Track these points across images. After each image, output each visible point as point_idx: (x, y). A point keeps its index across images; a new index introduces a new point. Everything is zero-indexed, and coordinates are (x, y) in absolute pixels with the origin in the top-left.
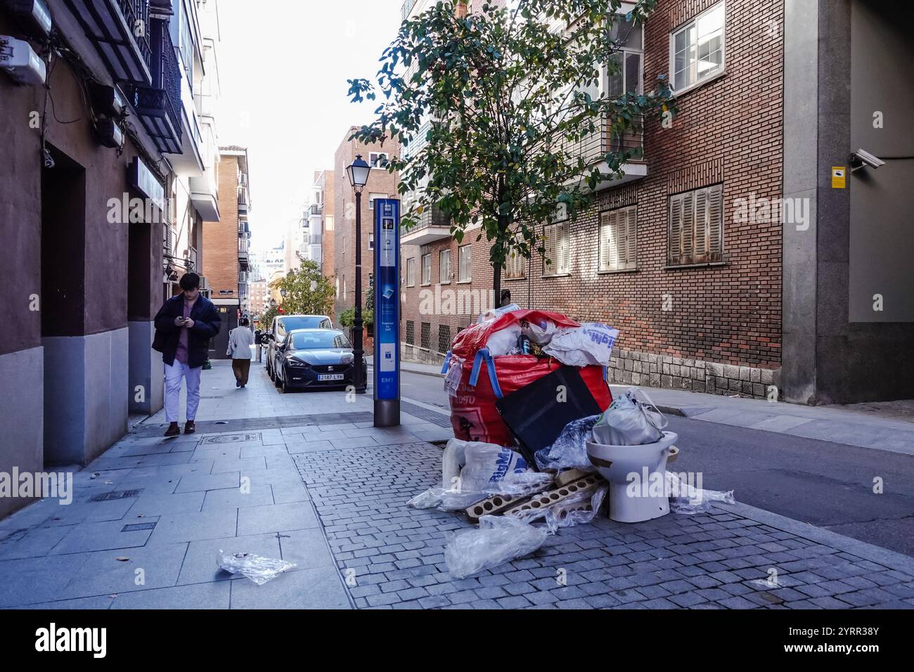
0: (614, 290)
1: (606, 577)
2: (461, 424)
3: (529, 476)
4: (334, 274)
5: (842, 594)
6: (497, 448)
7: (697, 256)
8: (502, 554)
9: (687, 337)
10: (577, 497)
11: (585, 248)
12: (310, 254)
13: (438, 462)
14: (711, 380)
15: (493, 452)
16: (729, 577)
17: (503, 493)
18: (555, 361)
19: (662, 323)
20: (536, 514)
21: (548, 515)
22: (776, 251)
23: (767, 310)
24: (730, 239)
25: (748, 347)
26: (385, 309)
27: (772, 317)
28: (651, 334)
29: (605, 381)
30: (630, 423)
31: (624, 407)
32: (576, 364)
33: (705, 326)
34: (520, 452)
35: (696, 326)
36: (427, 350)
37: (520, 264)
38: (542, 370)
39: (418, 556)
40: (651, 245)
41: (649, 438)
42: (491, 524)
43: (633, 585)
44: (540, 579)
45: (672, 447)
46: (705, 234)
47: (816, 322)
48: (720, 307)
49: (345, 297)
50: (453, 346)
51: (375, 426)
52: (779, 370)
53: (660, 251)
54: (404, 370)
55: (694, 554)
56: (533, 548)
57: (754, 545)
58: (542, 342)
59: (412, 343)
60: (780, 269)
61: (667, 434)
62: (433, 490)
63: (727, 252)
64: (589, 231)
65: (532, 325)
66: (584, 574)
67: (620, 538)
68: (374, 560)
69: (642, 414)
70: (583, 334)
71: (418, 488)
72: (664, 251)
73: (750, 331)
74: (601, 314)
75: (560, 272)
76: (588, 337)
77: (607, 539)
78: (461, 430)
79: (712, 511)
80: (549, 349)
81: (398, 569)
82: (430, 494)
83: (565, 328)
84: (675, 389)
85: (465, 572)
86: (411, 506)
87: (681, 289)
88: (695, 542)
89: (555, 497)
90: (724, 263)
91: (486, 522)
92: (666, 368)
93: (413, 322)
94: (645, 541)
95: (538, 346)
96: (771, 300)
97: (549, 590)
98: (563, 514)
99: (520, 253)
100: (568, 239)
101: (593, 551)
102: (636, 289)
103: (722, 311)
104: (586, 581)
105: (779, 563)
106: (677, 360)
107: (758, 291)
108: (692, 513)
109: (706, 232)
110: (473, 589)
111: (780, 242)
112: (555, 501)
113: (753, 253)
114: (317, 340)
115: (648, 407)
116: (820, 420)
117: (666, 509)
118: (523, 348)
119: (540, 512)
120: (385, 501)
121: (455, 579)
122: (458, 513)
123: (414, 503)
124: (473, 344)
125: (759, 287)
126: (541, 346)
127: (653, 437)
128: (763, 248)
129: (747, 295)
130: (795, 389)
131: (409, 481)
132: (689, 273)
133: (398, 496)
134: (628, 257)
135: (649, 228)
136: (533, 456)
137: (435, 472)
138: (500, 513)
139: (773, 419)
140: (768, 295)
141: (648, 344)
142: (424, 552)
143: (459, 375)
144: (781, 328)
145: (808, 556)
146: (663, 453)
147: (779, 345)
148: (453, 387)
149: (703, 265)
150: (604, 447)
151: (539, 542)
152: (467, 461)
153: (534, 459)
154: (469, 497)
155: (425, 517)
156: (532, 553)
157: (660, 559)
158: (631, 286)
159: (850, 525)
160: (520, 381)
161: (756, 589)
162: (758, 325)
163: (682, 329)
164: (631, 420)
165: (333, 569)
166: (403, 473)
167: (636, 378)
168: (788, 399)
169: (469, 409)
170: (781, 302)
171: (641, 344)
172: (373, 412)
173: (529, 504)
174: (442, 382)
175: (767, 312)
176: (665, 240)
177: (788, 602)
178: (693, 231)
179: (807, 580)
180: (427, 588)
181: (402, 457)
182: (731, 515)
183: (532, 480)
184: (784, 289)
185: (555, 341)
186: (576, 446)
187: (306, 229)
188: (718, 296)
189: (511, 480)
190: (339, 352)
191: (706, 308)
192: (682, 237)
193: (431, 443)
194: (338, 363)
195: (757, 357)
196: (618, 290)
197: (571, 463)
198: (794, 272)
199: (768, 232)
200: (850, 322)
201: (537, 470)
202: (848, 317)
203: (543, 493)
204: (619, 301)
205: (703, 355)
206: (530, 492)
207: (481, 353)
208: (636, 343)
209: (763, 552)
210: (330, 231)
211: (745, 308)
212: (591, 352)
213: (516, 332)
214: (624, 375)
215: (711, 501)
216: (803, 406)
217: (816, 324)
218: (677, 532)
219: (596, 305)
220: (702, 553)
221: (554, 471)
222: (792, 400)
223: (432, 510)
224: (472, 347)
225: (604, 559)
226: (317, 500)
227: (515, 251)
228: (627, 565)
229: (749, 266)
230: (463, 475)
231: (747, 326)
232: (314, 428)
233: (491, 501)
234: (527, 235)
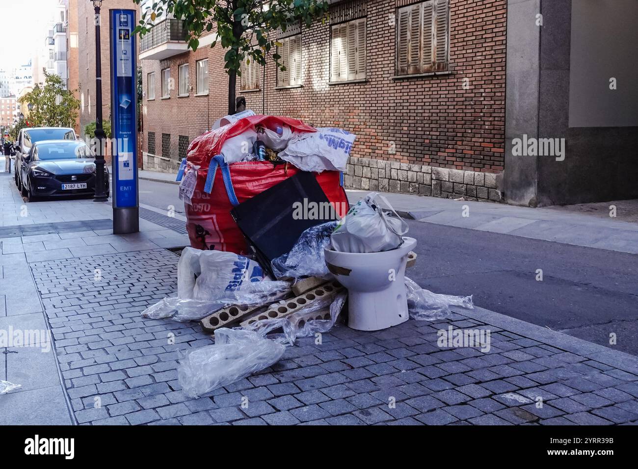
0: (345, 100)
1: (348, 393)
2: (197, 232)
3: (266, 284)
4: (77, 88)
5: (598, 408)
6: (232, 256)
7: (424, 66)
8: (238, 370)
9: (415, 144)
10: (315, 305)
11: (316, 60)
12: (55, 69)
13: (175, 268)
14: (437, 184)
15: (229, 261)
16: (477, 391)
17: (239, 302)
18: (292, 167)
19: (390, 131)
20: (274, 324)
21: (286, 324)
22: (500, 60)
23: (491, 116)
24: (456, 49)
25: (472, 152)
26: (122, 119)
27: (496, 123)
28: (380, 141)
29: (341, 187)
30: (371, 229)
31: (364, 213)
32: (313, 170)
33: (431, 133)
34: (256, 260)
35: (422, 133)
36: (168, 159)
37: (254, 76)
38: (278, 176)
39: (151, 372)
40: (380, 56)
41: (389, 245)
42: (227, 336)
43: (378, 402)
44: (279, 396)
45: (411, 253)
46: (432, 45)
47: (538, 127)
48: (446, 114)
49: (90, 111)
50: (188, 153)
51: (114, 233)
52: (502, 174)
53: (389, 62)
54: (141, 178)
55: (438, 365)
56: (271, 362)
57: (499, 354)
58: (278, 148)
59: (154, 153)
60: (504, 77)
61: (406, 239)
62: (169, 299)
63: (453, 61)
64: (320, 44)
65: (267, 131)
66: (325, 391)
67: (360, 348)
68: (104, 378)
69: (382, 221)
70: (319, 139)
71: (154, 296)
72: (392, 62)
73: (474, 137)
74: (332, 123)
75: (293, 83)
76: (325, 143)
77: (347, 349)
78: (197, 238)
79: (452, 318)
80: (286, 155)
81: (129, 388)
82: (165, 305)
83: (302, 134)
84: (403, 193)
85: (199, 391)
86: (145, 317)
87: (408, 97)
88: (439, 352)
89: (293, 306)
90: (450, 72)
91: (221, 335)
92: (394, 173)
93: (154, 133)
94: (386, 351)
95: (274, 152)
96: (494, 107)
97: (288, 410)
98: (302, 323)
99: (255, 59)
100: (300, 51)
101: (333, 363)
102: (366, 99)
103: (447, 118)
104: (327, 398)
105: (527, 373)
106: (405, 166)
107: (482, 99)
108: (432, 320)
109: (432, 42)
110: (207, 411)
111: (504, 51)
112: (293, 310)
113: (478, 62)
114: (61, 151)
115: (387, 212)
116: (543, 221)
117: (405, 316)
118: (259, 154)
119: (277, 322)
120: (118, 311)
121: (189, 399)
122: (194, 323)
123: (149, 313)
124: (208, 151)
125: (484, 94)
126: (277, 152)
127: (393, 244)
128: (487, 57)
129: (472, 103)
130: (518, 192)
131: (145, 290)
132: (416, 83)
133: (133, 306)
134: (357, 68)
135: (378, 40)
136: (270, 265)
137: (171, 280)
138: (236, 323)
139: (499, 221)
140: (492, 102)
141: (377, 151)
142: (158, 367)
143: (194, 182)
144: (504, 134)
145: (555, 365)
146: (402, 259)
147: (502, 150)
148: (188, 195)
149: (430, 74)
150: (343, 254)
151: (277, 355)
152: (202, 270)
153: (271, 268)
154: (204, 307)
155: (159, 328)
156: (270, 367)
157: (404, 371)
158: (360, 96)
159: (588, 327)
160: (255, 188)
161: (507, 404)
162: (482, 131)
163: (410, 136)
164: (371, 226)
165: (59, 389)
166: (139, 281)
167: (365, 183)
168: (510, 201)
169: (204, 217)
170: (505, 108)
171: (370, 151)
172: (112, 219)
173: (266, 314)
174: (176, 189)
175: (491, 119)
176: (393, 51)
177: (543, 419)
178: (420, 42)
179: (560, 393)
180: (158, 409)
181: (140, 264)
182: (471, 320)
183: (268, 288)
184: (508, 96)
185: (291, 146)
186: (314, 253)
187: (52, 47)
188: (444, 103)
189: (247, 288)
190: (82, 162)
191: (432, 116)
192: (410, 48)
193: (169, 249)
194: (82, 172)
195: (481, 162)
196: (348, 99)
197: (309, 272)
198: (517, 80)
199: (492, 41)
200: (569, 127)
201: (274, 279)
202: (567, 122)
203: (280, 302)
204: (349, 110)
205: (429, 160)
206: (267, 302)
207: (216, 160)
208: (366, 150)
209: (509, 361)
210: (74, 48)
211: (469, 115)
212: (328, 157)
213: (251, 138)
214: (355, 180)
215: (450, 306)
216: (524, 208)
217: (538, 130)
218: (418, 341)
219: (327, 114)
220: (446, 364)
221: (291, 280)
222: (513, 202)
223: (168, 321)
224: (207, 154)
225: (345, 373)
226: (50, 311)
227: (250, 58)
228: (369, 378)
229: (474, 75)
230: (198, 285)
231: (471, 133)
232: (55, 236)
233: (227, 311)
234: (262, 41)
